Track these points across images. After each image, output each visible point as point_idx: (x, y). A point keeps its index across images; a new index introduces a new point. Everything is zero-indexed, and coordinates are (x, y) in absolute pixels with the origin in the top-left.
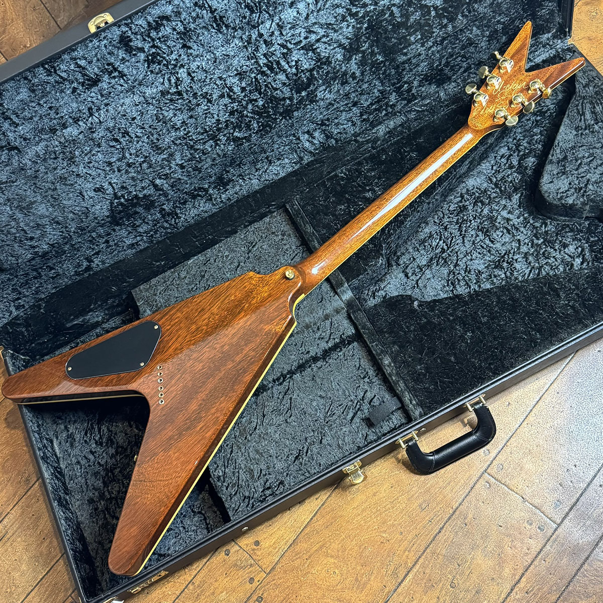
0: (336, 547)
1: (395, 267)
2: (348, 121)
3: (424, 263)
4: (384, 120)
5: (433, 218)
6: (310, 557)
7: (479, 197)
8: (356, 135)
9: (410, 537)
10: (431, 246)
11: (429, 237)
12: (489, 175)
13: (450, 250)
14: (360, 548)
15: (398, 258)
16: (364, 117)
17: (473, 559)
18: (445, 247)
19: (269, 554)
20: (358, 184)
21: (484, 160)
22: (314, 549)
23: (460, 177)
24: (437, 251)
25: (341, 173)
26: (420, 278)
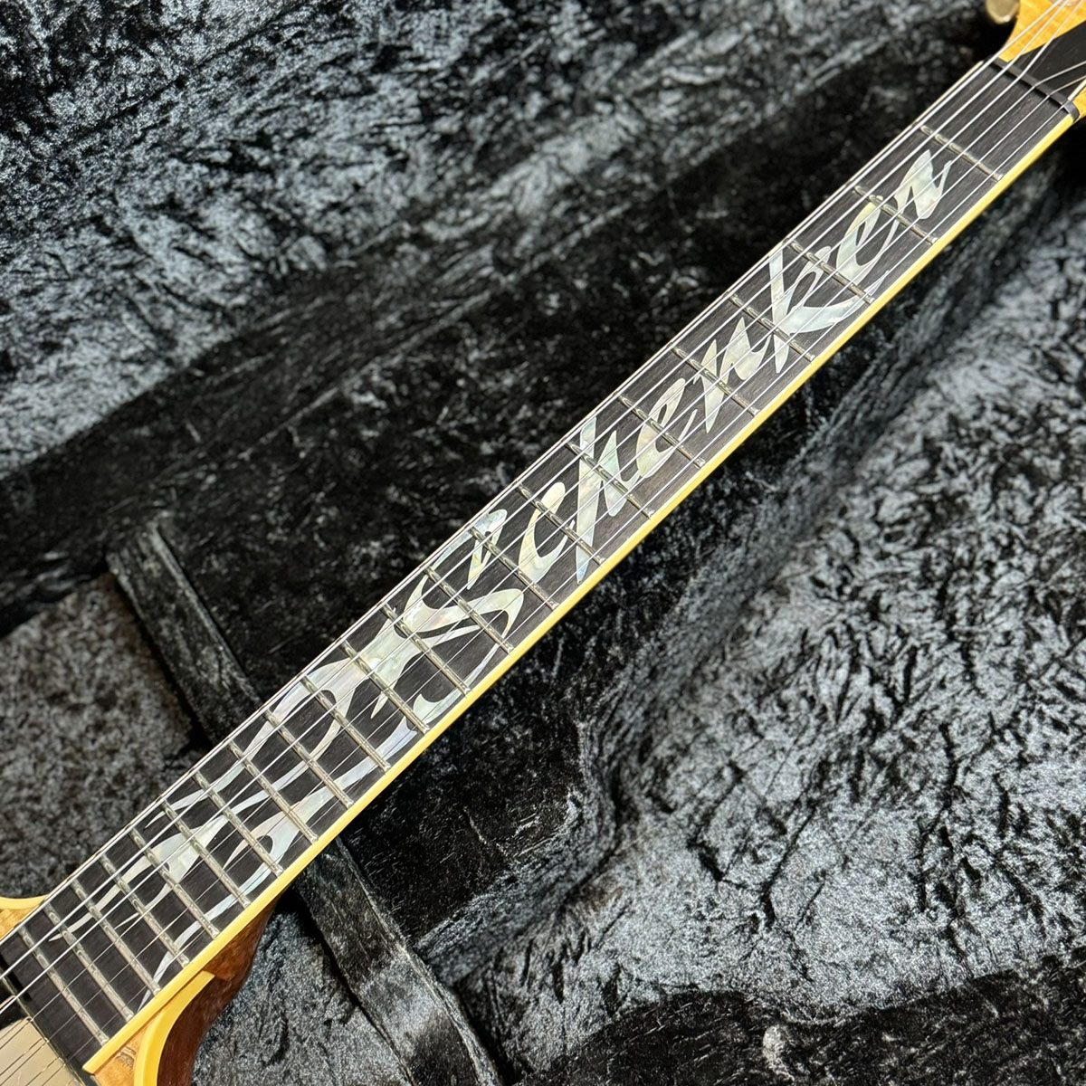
1: (647, 819)
2: (368, 148)
3: (790, 788)
4: (541, 139)
5: (808, 562)
7: (1013, 451)
8: (416, 212)
10: (812, 701)
11: (801, 659)
12: (1047, 344)
13: (910, 714)
15: (662, 772)
16: (446, 125)
18: (884, 706)
20: (444, 435)
21: (1007, 278)
23: (914, 362)
24: (844, 728)
25: (362, 392)
26: (777, 873)
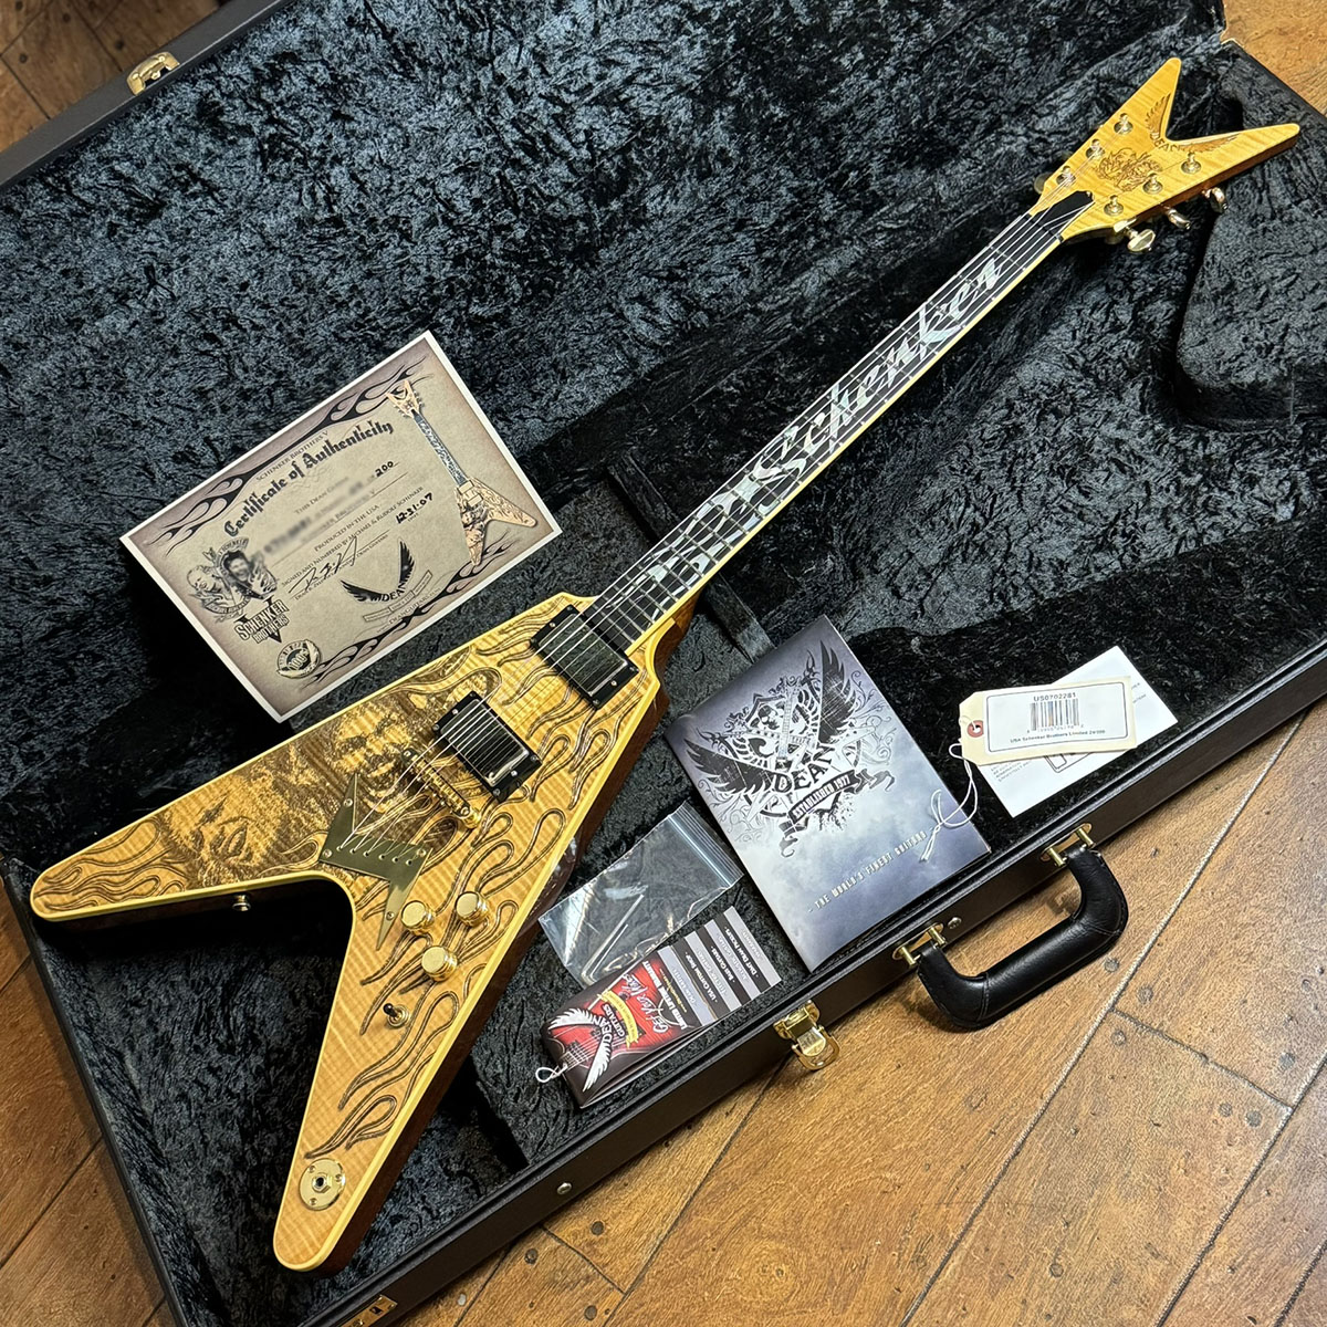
0: (780, 1214)
1: (868, 578)
2: (731, 267)
3: (934, 560)
4: (816, 259)
5: (948, 460)
6: (720, 1244)
7: (1047, 403)
8: (753, 298)
9: (948, 1173)
10: (946, 523)
11: (943, 503)
12: (1069, 351)
13: (992, 524)
14: (834, 1213)
15: (875, 557)
16: (767, 254)
17: (1097, 1205)
18: (980, 521)
19: (627, 1249)
20: (767, 404)
21: (1054, 320)
22: (729, 1226)
23: (1001, 363)
24: (962, 531)
25: (728, 386)
26: (927, 593)
